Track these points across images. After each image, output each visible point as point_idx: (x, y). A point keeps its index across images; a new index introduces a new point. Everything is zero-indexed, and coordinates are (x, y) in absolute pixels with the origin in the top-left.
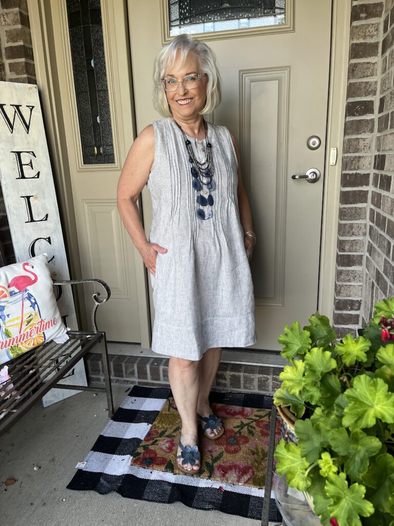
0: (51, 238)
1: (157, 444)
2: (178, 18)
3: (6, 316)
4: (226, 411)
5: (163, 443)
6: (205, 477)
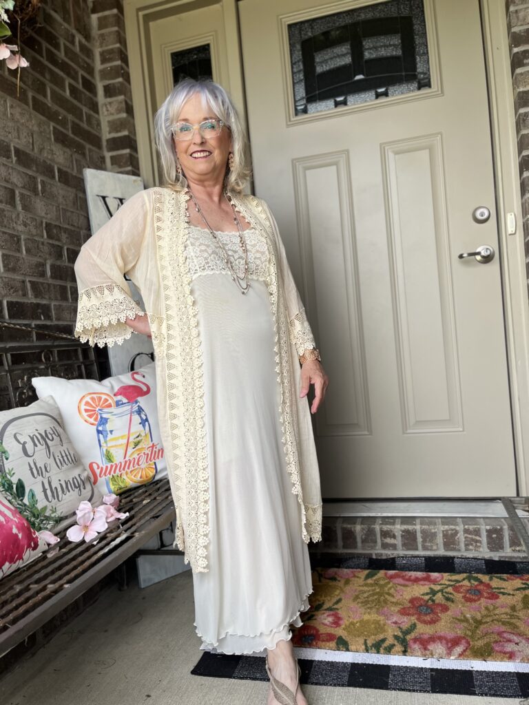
1: (316, 619)
2: (304, 95)
3: (109, 432)
4: (403, 578)
5: (322, 617)
6: (397, 653)
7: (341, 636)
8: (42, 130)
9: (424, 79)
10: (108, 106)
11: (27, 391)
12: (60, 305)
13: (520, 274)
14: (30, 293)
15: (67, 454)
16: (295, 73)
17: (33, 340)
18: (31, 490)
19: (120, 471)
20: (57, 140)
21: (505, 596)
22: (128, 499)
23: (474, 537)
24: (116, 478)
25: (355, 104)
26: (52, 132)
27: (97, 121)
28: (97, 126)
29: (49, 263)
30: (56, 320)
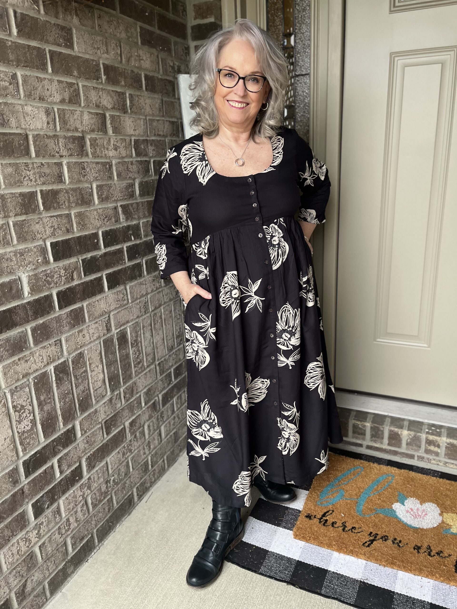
8: (129, 34)
26: (139, 34)
27: (183, 6)
28: (182, 12)
29: (138, 182)
30: (144, 237)
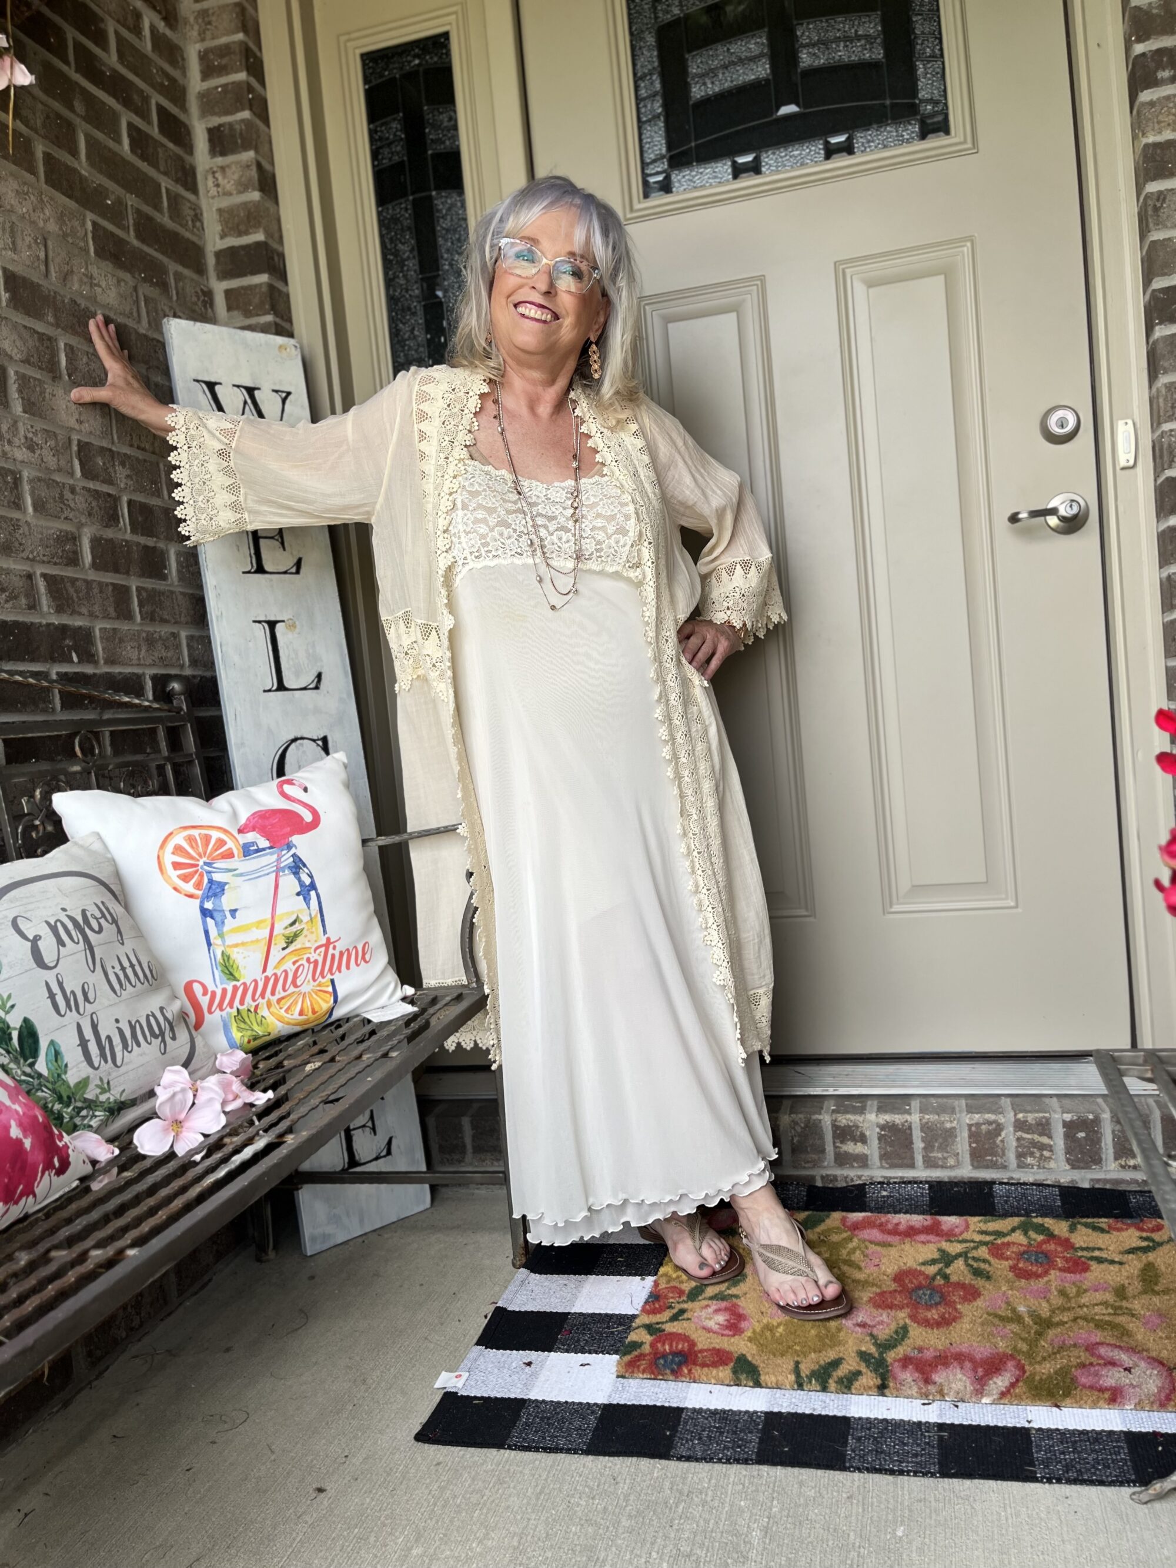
0: (330, 739)
1: (688, 1319)
2: (664, 151)
3: (227, 915)
4: (882, 1227)
5: (703, 1313)
6: (865, 1390)
7: (744, 1355)
8: (67, 229)
9: (934, 114)
10: (218, 175)
11: (43, 823)
12: (114, 629)
13: (1145, 558)
14: (45, 601)
15: (134, 961)
16: (644, 99)
17: (53, 709)
18: (52, 1043)
19: (254, 1000)
20: (100, 253)
21: (1103, 1266)
22: (273, 1061)
23: (1036, 1137)
24: (244, 1014)
25: (778, 172)
26: (90, 235)
27: (194, 210)
28: (193, 221)
29: (89, 535)
30: (106, 662)
